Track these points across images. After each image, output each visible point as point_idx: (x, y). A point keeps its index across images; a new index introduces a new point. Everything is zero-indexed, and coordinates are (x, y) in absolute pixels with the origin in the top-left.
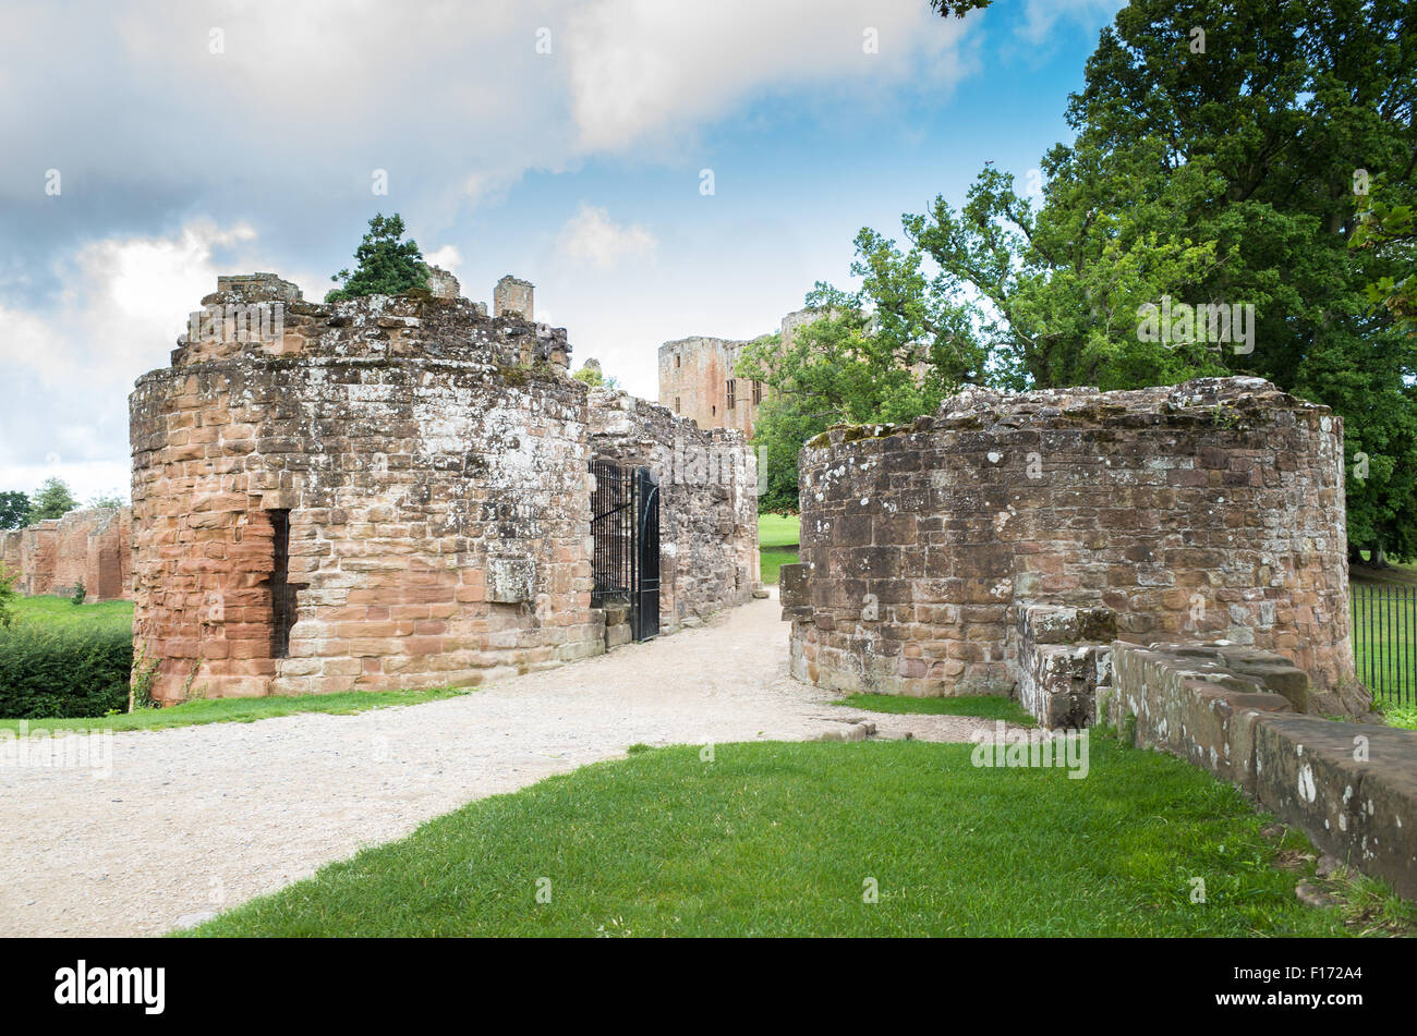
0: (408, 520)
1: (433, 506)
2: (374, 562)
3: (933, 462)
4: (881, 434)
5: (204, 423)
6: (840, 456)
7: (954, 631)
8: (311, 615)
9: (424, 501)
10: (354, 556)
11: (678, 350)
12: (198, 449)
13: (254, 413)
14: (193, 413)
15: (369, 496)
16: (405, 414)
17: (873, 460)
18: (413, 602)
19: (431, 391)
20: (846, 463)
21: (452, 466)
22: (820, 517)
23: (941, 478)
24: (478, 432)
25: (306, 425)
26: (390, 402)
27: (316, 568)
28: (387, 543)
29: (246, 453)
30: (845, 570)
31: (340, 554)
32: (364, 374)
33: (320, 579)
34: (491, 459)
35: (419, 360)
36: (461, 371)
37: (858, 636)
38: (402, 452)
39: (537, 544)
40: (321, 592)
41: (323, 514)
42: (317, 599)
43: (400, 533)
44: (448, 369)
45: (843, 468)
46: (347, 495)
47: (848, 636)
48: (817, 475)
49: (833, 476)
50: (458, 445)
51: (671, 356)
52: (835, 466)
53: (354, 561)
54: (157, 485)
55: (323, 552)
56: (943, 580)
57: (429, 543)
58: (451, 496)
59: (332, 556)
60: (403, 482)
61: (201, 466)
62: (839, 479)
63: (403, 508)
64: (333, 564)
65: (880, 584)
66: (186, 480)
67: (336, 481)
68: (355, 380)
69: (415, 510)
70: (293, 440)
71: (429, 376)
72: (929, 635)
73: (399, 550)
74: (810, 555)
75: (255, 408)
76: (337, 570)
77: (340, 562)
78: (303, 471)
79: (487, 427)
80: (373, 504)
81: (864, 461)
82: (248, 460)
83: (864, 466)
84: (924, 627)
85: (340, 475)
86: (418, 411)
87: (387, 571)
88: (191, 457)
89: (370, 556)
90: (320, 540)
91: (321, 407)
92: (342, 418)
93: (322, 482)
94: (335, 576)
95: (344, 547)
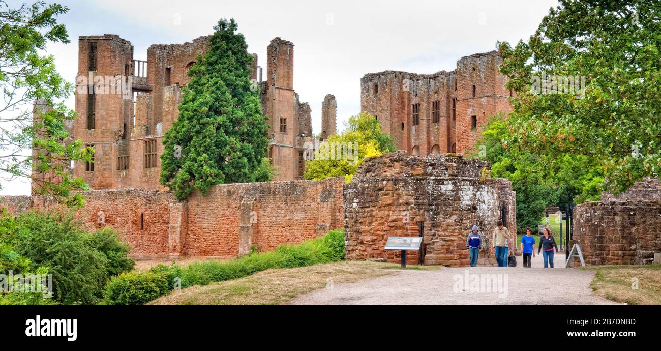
0: (458, 225)
1: (464, 221)
2: (449, 238)
3: (615, 214)
4: (601, 205)
5: (395, 195)
6: (588, 211)
7: (621, 258)
8: (431, 253)
9: (462, 220)
10: (443, 236)
11: (376, 80)
12: (392, 203)
13: (412, 193)
14: (391, 192)
15: (447, 218)
16: (457, 194)
17: (599, 212)
18: (459, 249)
19: (463, 187)
20: (591, 213)
21: (469, 209)
22: (582, 227)
23: (618, 218)
24: (475, 199)
25: (429, 197)
26: (453, 191)
27: (432, 239)
28: (452, 232)
29: (409, 205)
30: (590, 242)
31: (439, 236)
32: (445, 182)
33: (433, 242)
34: (478, 207)
35: (460, 177)
36: (470, 181)
37: (593, 260)
38: (456, 205)
39: (489, 232)
40: (433, 246)
41: (434, 223)
42: (433, 248)
43: (455, 229)
44: (467, 180)
45: (589, 214)
46: (441, 217)
47: (590, 260)
48: (581, 215)
49: (586, 216)
50: (470, 203)
51: (370, 84)
52: (587, 213)
53: (443, 237)
54: (374, 213)
55: (434, 235)
56: (618, 245)
57: (463, 232)
58: (469, 219)
59: (437, 236)
60: (456, 214)
61: (393, 208)
62: (588, 217)
63: (456, 222)
64: (437, 238)
65: (600, 246)
66: (387, 212)
67: (438, 214)
68: (443, 184)
69: (459, 222)
70: (425, 201)
71: (463, 182)
72: (614, 259)
73: (455, 234)
74: (578, 238)
75: (412, 192)
76: (438, 240)
77: (439, 238)
78: (428, 211)
79: (477, 198)
80: (448, 221)
81: (596, 212)
82: (411, 207)
83: (596, 214)
84: (613, 257)
85: (438, 212)
86: (460, 193)
87: (452, 240)
88: (389, 205)
89: (447, 236)
90: (433, 231)
91: (433, 192)
92: (439, 195)
93: (434, 214)
94: (438, 242)
95: (440, 233)
